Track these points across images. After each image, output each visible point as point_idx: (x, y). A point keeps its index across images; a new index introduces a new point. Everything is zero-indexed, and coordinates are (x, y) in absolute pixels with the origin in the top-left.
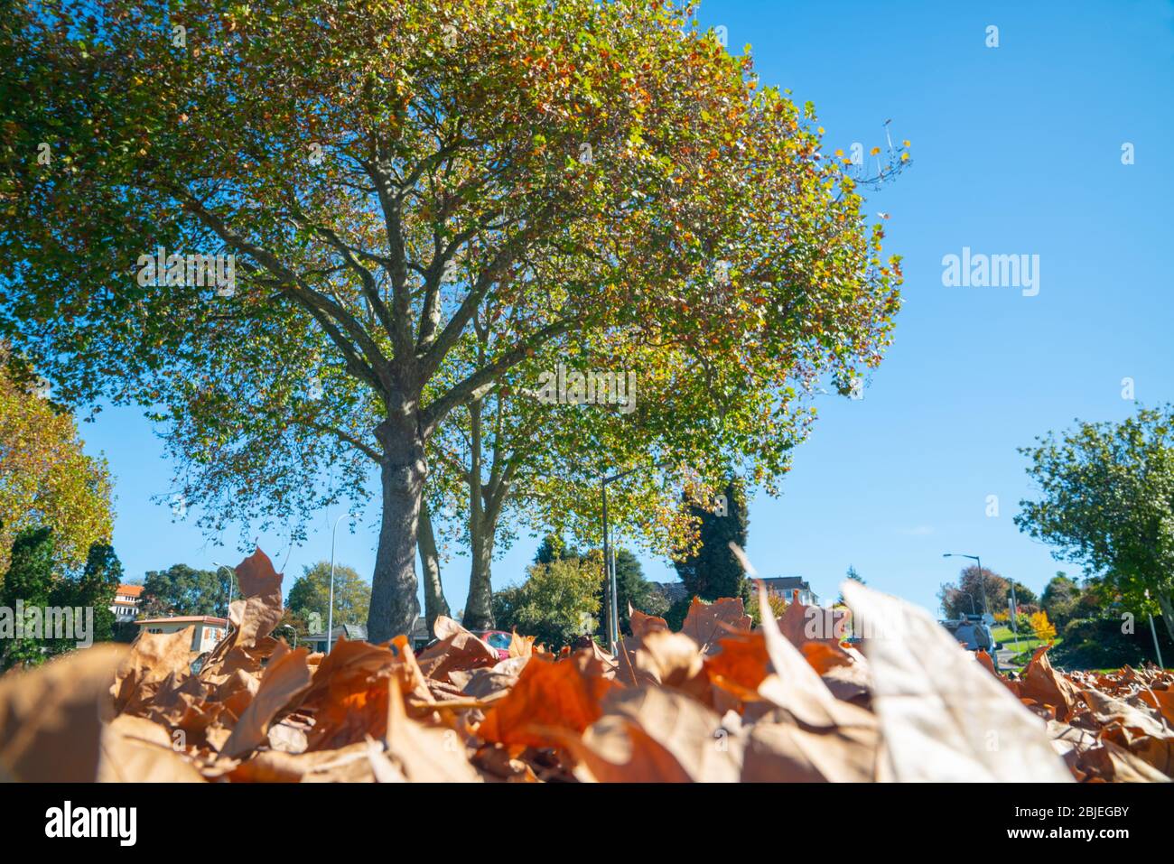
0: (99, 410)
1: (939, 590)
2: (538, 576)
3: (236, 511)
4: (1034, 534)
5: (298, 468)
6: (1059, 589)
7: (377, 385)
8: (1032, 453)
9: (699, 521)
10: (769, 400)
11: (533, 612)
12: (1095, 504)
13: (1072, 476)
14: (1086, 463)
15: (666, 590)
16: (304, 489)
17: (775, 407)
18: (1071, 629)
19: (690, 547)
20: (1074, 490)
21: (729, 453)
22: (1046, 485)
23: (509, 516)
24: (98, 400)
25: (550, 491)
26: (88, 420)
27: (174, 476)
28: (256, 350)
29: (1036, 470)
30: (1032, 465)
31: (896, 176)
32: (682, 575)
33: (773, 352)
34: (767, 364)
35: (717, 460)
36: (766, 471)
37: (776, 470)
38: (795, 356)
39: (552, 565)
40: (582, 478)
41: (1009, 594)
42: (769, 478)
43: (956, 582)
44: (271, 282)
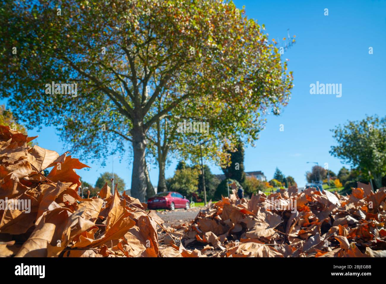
0: (41, 128)
1: (305, 173)
2: (178, 174)
3: (83, 158)
4: (335, 156)
5: (102, 143)
6: (343, 172)
7: (129, 117)
8: (334, 131)
9: (230, 155)
10: (252, 117)
11: (177, 185)
12: (354, 146)
13: (346, 138)
14: (351, 134)
15: (219, 177)
16: (104, 150)
17: (254, 119)
18: (347, 185)
19: (227, 163)
20: (347, 142)
21: (240, 134)
22: (339, 141)
23: (169, 156)
24: (41, 125)
25: (182, 147)
26: (38, 131)
27: (63, 147)
28: (89, 107)
29: (336, 136)
30: (334, 135)
31: (291, 47)
32: (224, 172)
33: (253, 103)
34: (252, 106)
35: (236, 136)
36: (251, 139)
37: (255, 139)
38: (260, 103)
39: (182, 170)
40: (193, 143)
41: (327, 174)
42: (252, 142)
43: (310, 171)
44: (94, 86)
